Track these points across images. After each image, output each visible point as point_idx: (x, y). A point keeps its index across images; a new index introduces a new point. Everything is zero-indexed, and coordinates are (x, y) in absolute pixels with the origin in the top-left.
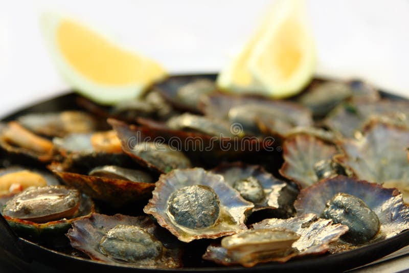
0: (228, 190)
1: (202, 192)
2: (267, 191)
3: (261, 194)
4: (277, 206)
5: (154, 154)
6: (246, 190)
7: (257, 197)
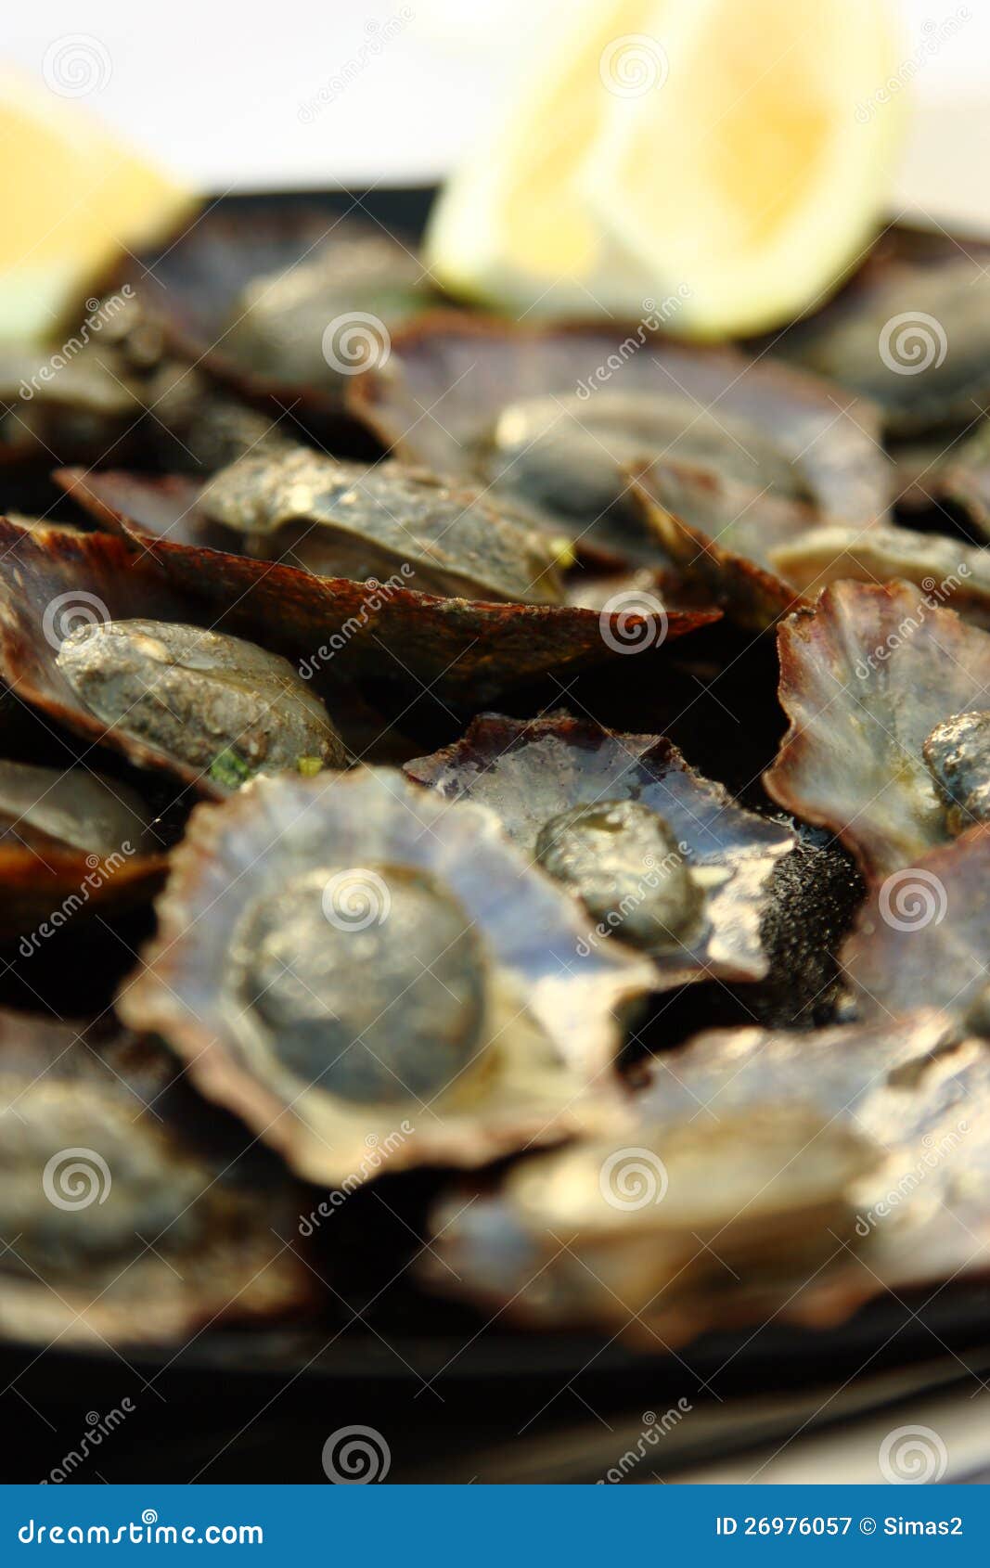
0: (522, 886)
1: (398, 909)
2: (705, 876)
3: (679, 897)
4: (757, 967)
5: (156, 684)
6: (607, 877)
7: (660, 915)
